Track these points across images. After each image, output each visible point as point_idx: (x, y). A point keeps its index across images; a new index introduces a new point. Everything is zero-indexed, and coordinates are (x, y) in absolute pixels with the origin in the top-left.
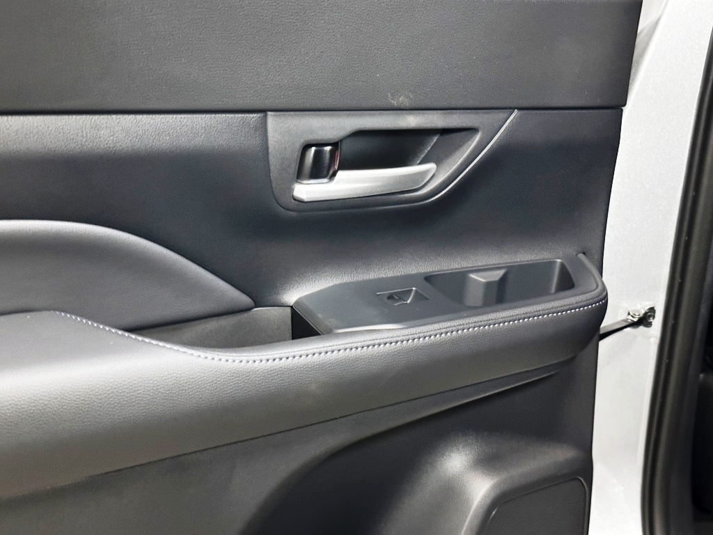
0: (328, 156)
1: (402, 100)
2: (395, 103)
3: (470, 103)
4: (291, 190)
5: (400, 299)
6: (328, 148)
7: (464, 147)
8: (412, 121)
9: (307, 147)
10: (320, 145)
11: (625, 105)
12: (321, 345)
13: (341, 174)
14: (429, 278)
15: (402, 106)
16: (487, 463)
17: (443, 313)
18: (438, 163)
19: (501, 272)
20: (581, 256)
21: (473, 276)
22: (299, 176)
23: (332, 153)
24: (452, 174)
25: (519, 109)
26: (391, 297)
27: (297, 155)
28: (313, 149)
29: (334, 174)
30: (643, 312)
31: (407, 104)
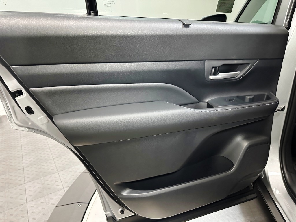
0: (217, 69)
1: (234, 57)
2: (232, 58)
3: (249, 58)
4: (209, 77)
5: (232, 101)
6: (218, 68)
7: (247, 68)
8: (236, 62)
9: (213, 68)
10: (216, 67)
11: (283, 58)
12: (216, 109)
13: (219, 74)
14: (237, 97)
15: (234, 59)
16: (246, 138)
17: (242, 104)
18: (240, 71)
19: (253, 96)
20: (271, 93)
21: (247, 97)
22: (211, 74)
23: (218, 69)
24: (243, 74)
25: (259, 59)
26: (229, 100)
27: (211, 69)
28: (214, 68)
29: (218, 74)
30: (282, 107)
31: (235, 58)
